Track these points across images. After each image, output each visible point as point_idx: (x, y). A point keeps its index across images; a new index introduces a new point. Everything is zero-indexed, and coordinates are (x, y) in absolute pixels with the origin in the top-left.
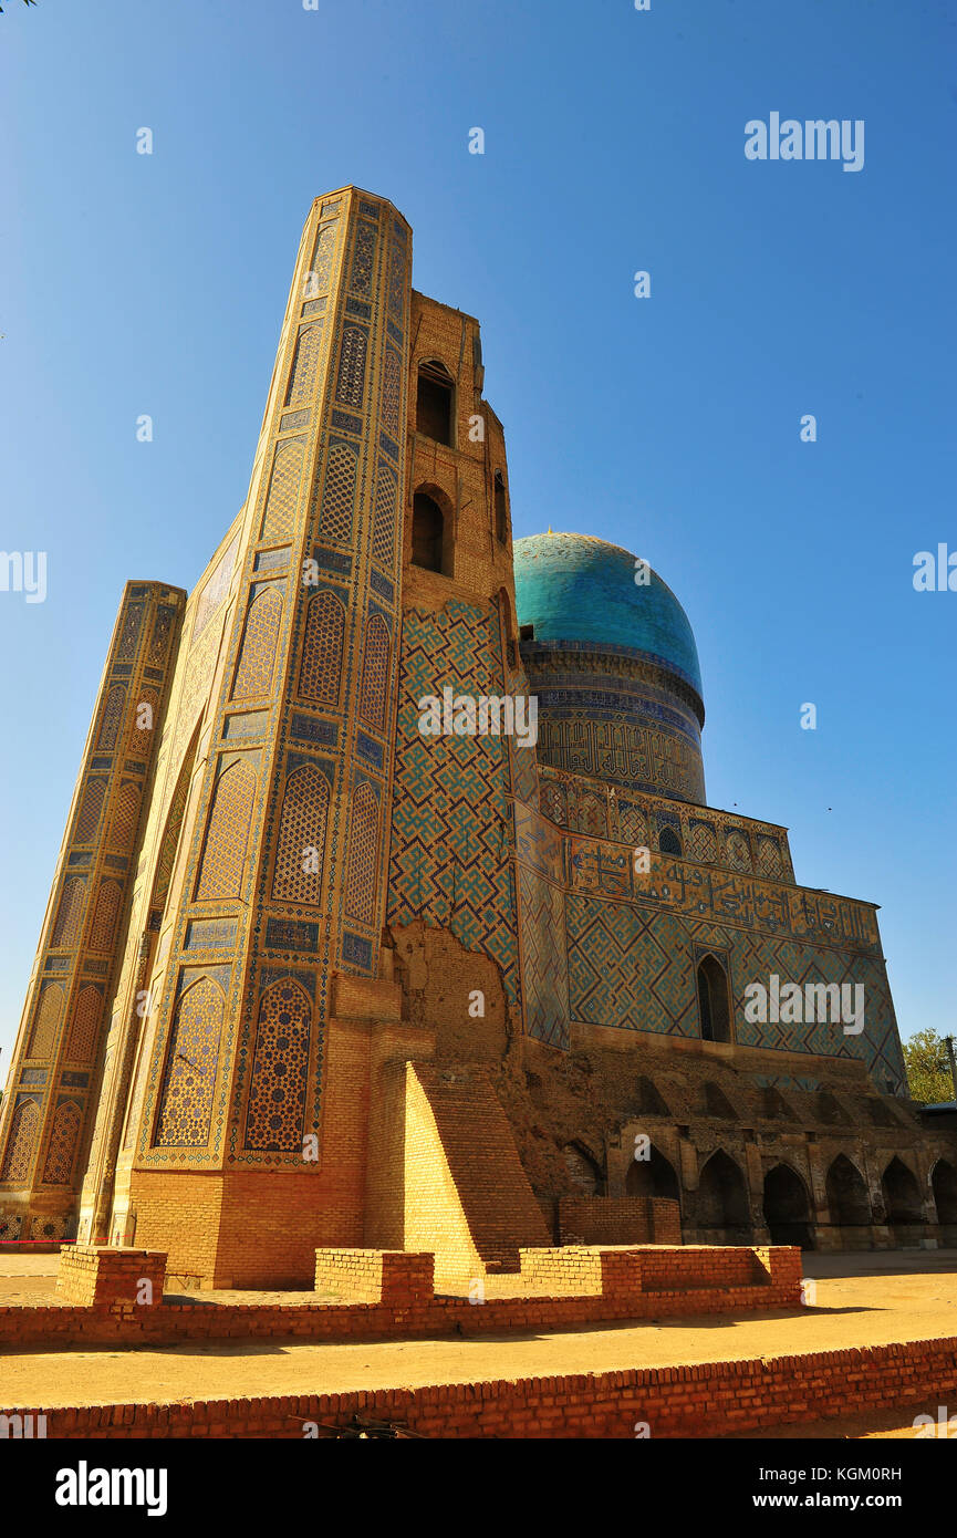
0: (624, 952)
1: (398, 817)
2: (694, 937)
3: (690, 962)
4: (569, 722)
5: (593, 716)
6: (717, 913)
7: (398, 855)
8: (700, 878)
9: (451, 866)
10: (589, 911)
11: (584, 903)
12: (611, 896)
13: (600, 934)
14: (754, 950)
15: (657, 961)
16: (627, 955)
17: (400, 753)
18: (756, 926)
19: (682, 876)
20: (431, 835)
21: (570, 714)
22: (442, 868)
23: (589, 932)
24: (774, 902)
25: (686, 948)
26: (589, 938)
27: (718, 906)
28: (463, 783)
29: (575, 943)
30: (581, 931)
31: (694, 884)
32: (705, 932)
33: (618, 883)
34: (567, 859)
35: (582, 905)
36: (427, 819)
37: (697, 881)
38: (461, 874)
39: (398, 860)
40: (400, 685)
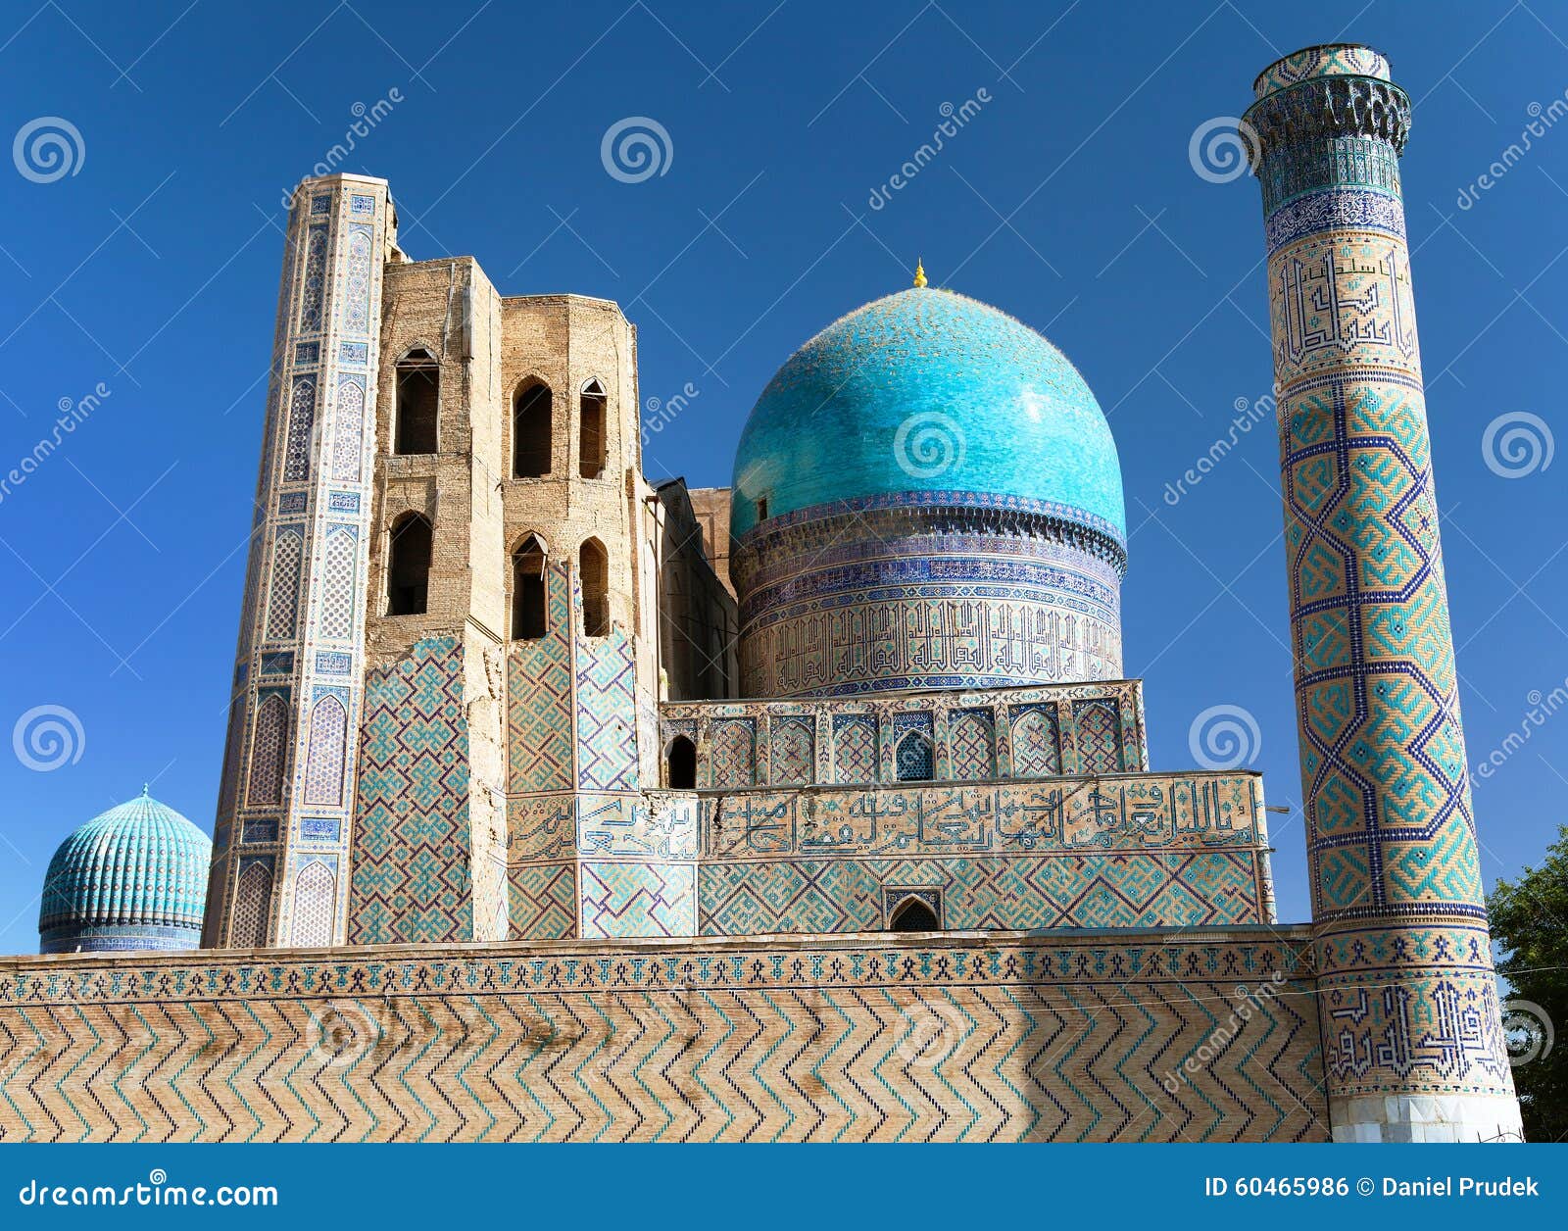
0: (778, 917)
1: (358, 880)
2: (885, 881)
3: (877, 911)
4: (803, 618)
5: (828, 605)
6: (929, 843)
7: (357, 914)
8: (903, 805)
9: (409, 912)
10: (731, 879)
11: (725, 870)
12: (763, 855)
13: (745, 903)
14: (989, 879)
15: (825, 919)
16: (781, 920)
17: (361, 818)
18: (997, 848)
19: (873, 810)
20: (390, 888)
21: (805, 608)
22: (399, 916)
23: (730, 902)
24: (1032, 809)
25: (871, 896)
26: (730, 909)
27: (931, 834)
28: (426, 829)
29: (710, 918)
30: (719, 903)
31: (893, 814)
32: (906, 871)
33: (773, 837)
34: (703, 825)
35: (720, 875)
36: (386, 874)
37: (899, 809)
38: (419, 917)
39: (357, 919)
40: (363, 752)
